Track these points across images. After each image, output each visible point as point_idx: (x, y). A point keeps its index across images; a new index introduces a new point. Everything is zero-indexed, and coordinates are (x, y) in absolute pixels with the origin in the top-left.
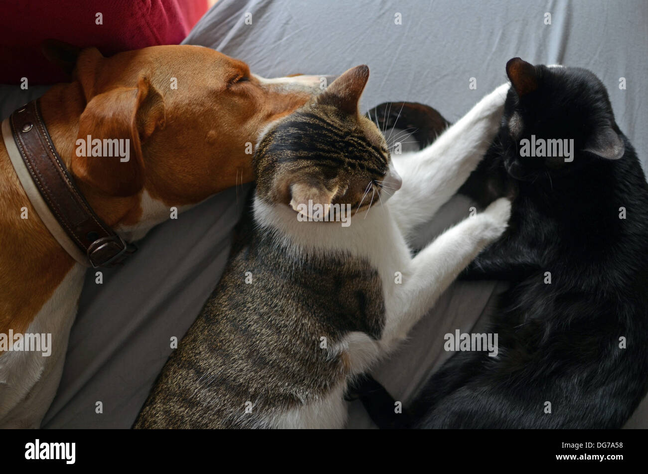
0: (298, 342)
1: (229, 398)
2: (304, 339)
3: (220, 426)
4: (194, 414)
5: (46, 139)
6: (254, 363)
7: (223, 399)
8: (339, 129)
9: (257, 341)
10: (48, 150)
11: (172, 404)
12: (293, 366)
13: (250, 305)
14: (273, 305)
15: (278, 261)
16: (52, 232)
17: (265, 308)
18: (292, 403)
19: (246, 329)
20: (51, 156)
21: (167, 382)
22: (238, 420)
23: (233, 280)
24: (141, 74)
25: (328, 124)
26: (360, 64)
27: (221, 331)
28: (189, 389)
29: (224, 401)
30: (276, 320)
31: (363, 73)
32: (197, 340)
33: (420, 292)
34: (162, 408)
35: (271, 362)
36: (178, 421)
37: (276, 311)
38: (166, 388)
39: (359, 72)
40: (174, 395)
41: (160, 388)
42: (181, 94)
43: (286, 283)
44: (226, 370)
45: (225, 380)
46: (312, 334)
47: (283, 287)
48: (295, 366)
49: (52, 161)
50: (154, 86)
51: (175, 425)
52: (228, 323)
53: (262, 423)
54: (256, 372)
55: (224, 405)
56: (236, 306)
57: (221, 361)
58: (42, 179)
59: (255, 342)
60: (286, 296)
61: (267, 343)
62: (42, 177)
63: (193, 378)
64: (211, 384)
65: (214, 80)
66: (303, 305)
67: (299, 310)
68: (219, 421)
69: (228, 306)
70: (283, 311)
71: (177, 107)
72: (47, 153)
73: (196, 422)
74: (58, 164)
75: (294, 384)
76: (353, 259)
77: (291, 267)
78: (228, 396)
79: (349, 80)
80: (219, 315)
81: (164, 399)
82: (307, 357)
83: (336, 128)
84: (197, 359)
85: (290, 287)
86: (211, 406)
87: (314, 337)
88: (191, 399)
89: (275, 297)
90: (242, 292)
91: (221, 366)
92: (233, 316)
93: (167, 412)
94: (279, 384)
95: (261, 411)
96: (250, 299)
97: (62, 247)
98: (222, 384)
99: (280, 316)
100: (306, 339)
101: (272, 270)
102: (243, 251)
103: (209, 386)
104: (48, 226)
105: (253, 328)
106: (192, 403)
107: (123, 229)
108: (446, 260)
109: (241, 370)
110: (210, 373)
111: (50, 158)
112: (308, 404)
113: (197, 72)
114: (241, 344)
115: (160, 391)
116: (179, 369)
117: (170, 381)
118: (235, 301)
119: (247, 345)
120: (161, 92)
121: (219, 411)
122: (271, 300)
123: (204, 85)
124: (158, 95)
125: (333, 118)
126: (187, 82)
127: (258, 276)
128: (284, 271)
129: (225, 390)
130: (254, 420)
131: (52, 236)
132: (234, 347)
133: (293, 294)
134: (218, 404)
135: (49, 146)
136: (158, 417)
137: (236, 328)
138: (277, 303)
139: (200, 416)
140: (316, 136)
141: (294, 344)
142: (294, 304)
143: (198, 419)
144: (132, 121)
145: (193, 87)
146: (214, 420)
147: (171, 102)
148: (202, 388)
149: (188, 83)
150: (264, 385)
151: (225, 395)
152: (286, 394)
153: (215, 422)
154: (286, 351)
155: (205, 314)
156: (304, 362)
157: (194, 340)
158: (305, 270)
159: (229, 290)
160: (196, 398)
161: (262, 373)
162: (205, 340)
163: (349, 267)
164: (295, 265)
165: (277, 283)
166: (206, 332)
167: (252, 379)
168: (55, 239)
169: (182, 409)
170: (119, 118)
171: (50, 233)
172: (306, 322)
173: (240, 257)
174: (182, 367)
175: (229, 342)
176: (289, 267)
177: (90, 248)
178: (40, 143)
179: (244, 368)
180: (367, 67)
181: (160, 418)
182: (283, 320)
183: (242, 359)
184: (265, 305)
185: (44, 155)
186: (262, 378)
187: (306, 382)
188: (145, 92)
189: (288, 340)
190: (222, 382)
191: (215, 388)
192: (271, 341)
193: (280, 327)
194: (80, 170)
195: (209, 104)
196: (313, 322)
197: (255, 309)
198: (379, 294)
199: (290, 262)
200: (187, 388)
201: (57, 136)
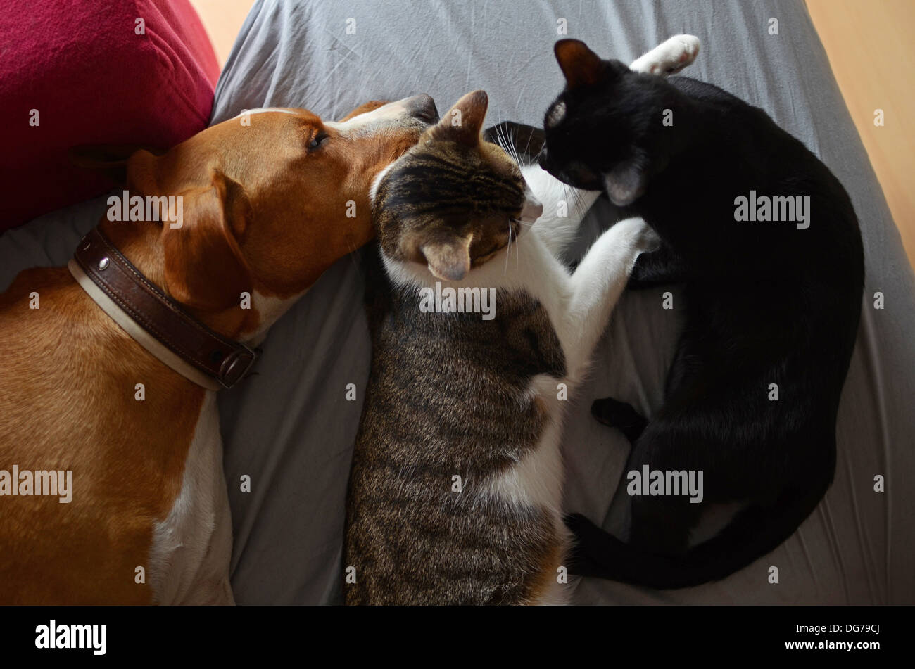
0: (486, 402)
1: (438, 482)
2: (490, 397)
3: (441, 514)
4: (408, 513)
5: (130, 270)
6: (450, 438)
7: (432, 485)
8: (461, 169)
9: (443, 414)
10: (137, 281)
11: (381, 511)
12: (491, 427)
13: (420, 378)
14: (444, 371)
15: (430, 321)
16: (172, 367)
17: (437, 376)
18: (505, 463)
19: (426, 405)
20: (144, 286)
21: (364, 490)
22: (456, 502)
23: (390, 357)
24: (210, 167)
25: (449, 164)
26: (477, 90)
27: (400, 415)
28: (392, 489)
29: (434, 487)
30: (453, 386)
31: (480, 100)
32: (378, 434)
33: (589, 312)
34: (372, 520)
35: (466, 431)
36: (395, 527)
37: (450, 376)
38: (366, 497)
39: (476, 99)
40: (379, 501)
41: (359, 499)
42: (261, 176)
43: (447, 342)
44: (422, 455)
45: (426, 465)
46: (496, 389)
47: (445, 347)
48: (493, 427)
49: (146, 291)
50: (229, 176)
51: (394, 532)
52: (405, 404)
53: (482, 495)
54: (455, 446)
55: (436, 492)
56: (405, 385)
57: (414, 447)
58: (143, 314)
59: (441, 416)
60: (452, 357)
61: (454, 412)
62: (141, 312)
63: (392, 476)
64: (413, 476)
65: (290, 148)
66: (474, 361)
67: (472, 367)
68: (437, 510)
69: (397, 387)
70: (457, 374)
71: (261, 192)
72: (137, 284)
73: (414, 520)
74: (154, 291)
75: (499, 446)
76: (510, 295)
77: (446, 323)
78: (436, 481)
79: (466, 109)
80: (390, 399)
81: (369, 509)
82: (501, 413)
83: (458, 168)
84: (387, 453)
85: (453, 345)
86: (423, 497)
87: (499, 392)
88: (399, 499)
89: (442, 362)
90: (405, 367)
91: (416, 453)
92: (407, 396)
93: (379, 522)
94: (484, 450)
95: (476, 484)
96: (417, 372)
97: (188, 380)
98: (424, 471)
99: (456, 380)
100: (493, 396)
101: (427, 332)
102: (386, 320)
103: (412, 479)
104: (167, 362)
105: (433, 401)
106: (401, 502)
107: (246, 337)
108: (606, 268)
109: (439, 449)
110: (408, 464)
111: (143, 289)
112: (520, 459)
113: (269, 145)
114: (428, 422)
115: (360, 503)
116: (372, 471)
117: (367, 488)
118: (401, 380)
119: (434, 421)
120: (238, 181)
121: (433, 499)
122: (439, 366)
123: (283, 158)
124: (235, 185)
125: (453, 155)
126: (263, 162)
127: (414, 342)
128: (440, 330)
129: (430, 476)
130: (472, 495)
131: (174, 371)
132: (421, 427)
133: (458, 352)
134: (429, 493)
135: (137, 275)
136: (371, 531)
137: (415, 408)
138: (447, 368)
139: (416, 512)
140: (437, 182)
141: (483, 405)
142: (465, 363)
143: (415, 516)
144: (221, 222)
145: (271, 164)
146: (432, 511)
147: (253, 188)
148: (406, 482)
149: (265, 161)
150: (468, 456)
151: (432, 481)
152: (495, 458)
153: (434, 513)
154: (478, 414)
155: (373, 402)
156: (501, 419)
157: (375, 435)
158: (463, 322)
159: (390, 369)
160: (404, 495)
161: (462, 445)
162: (387, 431)
163: (509, 305)
164: (449, 319)
165: (437, 344)
166: (384, 422)
167: (453, 455)
168: (177, 373)
169: (395, 512)
170: (206, 224)
171: (172, 369)
172: (484, 378)
173: (387, 328)
174: (374, 469)
175: (413, 424)
176: (445, 324)
177: (221, 370)
178: (126, 276)
179: (441, 446)
180: (485, 93)
181: (374, 531)
182: (461, 383)
183: (436, 438)
184: (435, 374)
185: (135, 287)
186: (464, 450)
187: (510, 438)
188: (224, 188)
189: (475, 402)
190: (424, 468)
191: (419, 477)
192: (458, 410)
193: (461, 391)
194: (182, 295)
195: (294, 178)
196: (492, 377)
197: (427, 381)
198: (548, 326)
199: (444, 319)
200: (390, 488)
201: (140, 261)
